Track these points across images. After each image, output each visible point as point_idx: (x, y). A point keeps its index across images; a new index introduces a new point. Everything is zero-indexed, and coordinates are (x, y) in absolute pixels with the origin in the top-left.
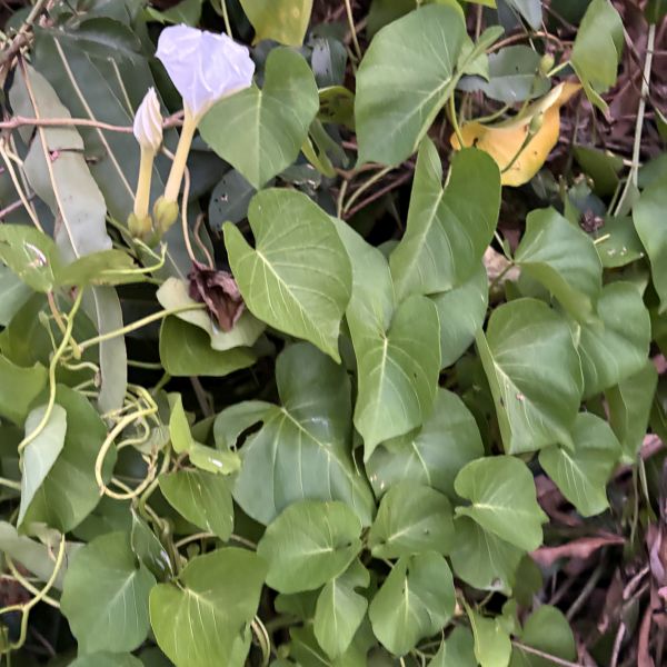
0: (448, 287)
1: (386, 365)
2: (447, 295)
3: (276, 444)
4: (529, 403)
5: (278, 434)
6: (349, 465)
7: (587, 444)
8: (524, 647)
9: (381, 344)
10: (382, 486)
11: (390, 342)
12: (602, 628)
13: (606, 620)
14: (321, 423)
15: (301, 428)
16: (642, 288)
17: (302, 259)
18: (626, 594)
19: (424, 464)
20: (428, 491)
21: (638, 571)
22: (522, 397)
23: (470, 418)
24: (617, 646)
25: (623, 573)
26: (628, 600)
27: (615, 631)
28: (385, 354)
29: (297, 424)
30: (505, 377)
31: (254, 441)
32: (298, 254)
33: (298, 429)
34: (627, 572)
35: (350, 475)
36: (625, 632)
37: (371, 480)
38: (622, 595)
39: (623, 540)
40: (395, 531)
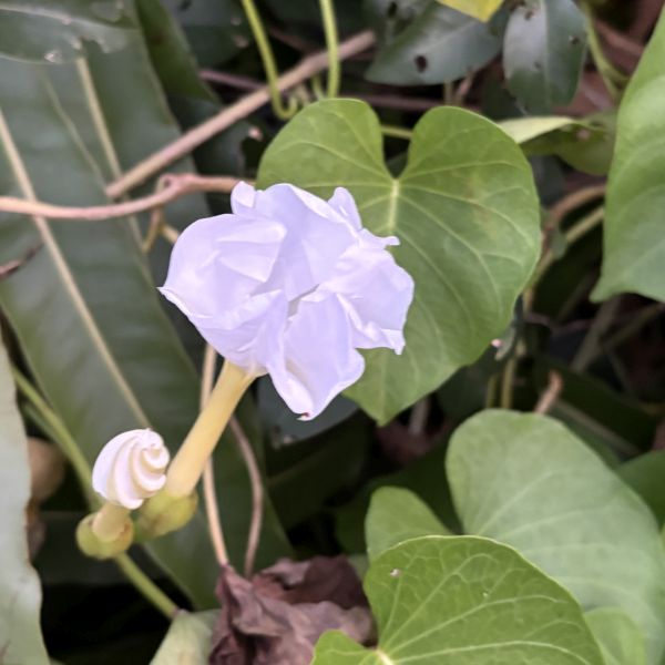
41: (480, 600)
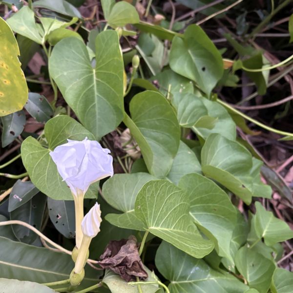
41: (154, 197)
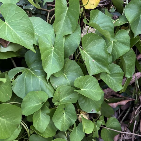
0: (71, 33)
1: (53, 54)
2: (71, 35)
3: (25, 77)
4: (96, 62)
5: (26, 75)
6: (46, 82)
7: (114, 72)
8: (107, 128)
9: (52, 48)
10: (56, 87)
11: (54, 48)
12: (131, 122)
13: (132, 120)
14: (38, 71)
15: (33, 73)
16: (128, 31)
17: (18, 23)
18: (136, 113)
19: (68, 80)
20: (69, 87)
21: (138, 107)
22: (94, 61)
23: (79, 67)
24: (134, 127)
25: (135, 108)
26: (136, 114)
27: (134, 123)
28: (53, 51)
29: (32, 72)
30: (89, 56)
31: (19, 77)
32: (17, 22)
33: (32, 73)
34: (136, 108)
35: (46, 84)
36: (136, 123)
37: (53, 85)
38: (135, 113)
39: (134, 100)
40: (62, 99)
